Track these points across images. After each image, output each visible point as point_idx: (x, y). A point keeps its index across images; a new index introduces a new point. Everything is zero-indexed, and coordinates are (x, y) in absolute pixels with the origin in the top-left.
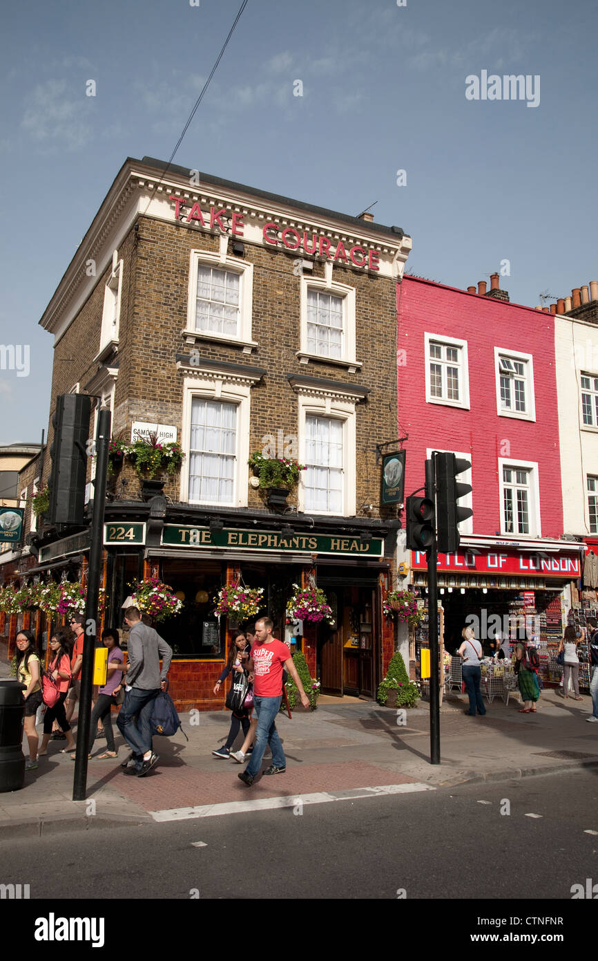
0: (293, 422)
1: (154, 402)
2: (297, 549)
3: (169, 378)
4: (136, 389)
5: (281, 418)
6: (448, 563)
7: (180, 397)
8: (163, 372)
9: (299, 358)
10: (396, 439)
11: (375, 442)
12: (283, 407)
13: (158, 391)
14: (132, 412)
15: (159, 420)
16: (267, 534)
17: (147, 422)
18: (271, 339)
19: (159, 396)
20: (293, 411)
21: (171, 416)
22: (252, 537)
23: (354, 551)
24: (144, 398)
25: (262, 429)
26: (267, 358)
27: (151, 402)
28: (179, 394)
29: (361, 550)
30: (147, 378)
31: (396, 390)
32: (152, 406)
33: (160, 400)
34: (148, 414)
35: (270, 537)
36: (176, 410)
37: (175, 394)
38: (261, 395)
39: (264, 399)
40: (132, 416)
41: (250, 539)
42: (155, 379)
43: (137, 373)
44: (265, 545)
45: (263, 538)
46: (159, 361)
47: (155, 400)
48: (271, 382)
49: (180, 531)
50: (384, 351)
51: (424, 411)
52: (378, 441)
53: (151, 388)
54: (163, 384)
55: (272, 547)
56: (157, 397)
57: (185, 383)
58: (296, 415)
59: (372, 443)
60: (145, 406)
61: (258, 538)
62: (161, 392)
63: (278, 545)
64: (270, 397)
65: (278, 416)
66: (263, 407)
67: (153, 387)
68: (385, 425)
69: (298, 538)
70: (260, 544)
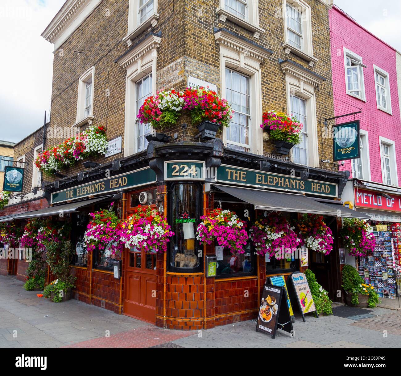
0: (284, 95)
1: (201, 63)
2: (294, 189)
3: (210, 45)
4: (189, 49)
5: (277, 91)
6: (371, 203)
7: (218, 62)
8: (206, 39)
9: (284, 49)
10: (334, 117)
11: (324, 117)
12: (278, 83)
13: (204, 55)
14: (187, 68)
15: (206, 78)
16: (278, 177)
17: (198, 78)
18: (269, 31)
19: (205, 59)
20: (283, 87)
21: (213, 77)
22: (270, 178)
23: (322, 193)
24: (195, 58)
25: (267, 97)
26: (267, 44)
27: (200, 62)
28: (217, 60)
29: (326, 192)
30: (196, 42)
31: (332, 83)
32: (200, 66)
33: (206, 62)
34: (198, 72)
35: (280, 178)
36: (216, 73)
37: (215, 59)
38: (266, 71)
39: (267, 75)
40: (187, 72)
41: (269, 180)
42: (201, 44)
43: (189, 36)
44: (277, 185)
45: (276, 179)
46: (203, 30)
47: (202, 61)
48: (271, 63)
49: (227, 170)
50: (325, 55)
51: (345, 100)
52: (325, 116)
53: (199, 51)
54: (207, 50)
55: (281, 187)
56: (203, 59)
57: (221, 52)
58: (285, 90)
59: (323, 118)
60: (196, 66)
61: (273, 179)
62: (206, 56)
63: (284, 185)
64: (271, 74)
65: (276, 89)
66: (267, 80)
67: (200, 50)
68: (328, 106)
69: (295, 181)
70: (274, 184)
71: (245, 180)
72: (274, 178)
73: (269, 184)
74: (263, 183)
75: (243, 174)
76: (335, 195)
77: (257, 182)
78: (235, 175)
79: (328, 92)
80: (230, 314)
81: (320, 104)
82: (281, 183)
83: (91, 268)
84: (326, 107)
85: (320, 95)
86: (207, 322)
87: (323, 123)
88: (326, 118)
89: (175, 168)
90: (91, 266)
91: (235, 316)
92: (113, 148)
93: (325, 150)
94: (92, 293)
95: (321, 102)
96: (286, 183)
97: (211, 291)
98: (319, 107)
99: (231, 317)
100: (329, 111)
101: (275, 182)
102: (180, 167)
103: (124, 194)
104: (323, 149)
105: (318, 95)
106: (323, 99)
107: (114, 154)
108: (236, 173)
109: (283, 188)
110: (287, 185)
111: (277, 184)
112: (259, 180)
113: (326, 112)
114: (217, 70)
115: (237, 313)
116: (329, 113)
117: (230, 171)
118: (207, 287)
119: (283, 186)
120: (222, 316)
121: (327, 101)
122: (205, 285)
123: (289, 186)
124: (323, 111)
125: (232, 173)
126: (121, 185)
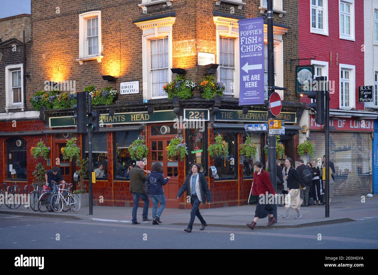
71: (232, 118)
72: (250, 114)
73: (247, 118)
74: (243, 118)
75: (231, 114)
76: (294, 121)
77: (239, 118)
78: (226, 115)
79: (294, 35)
80: (222, 202)
81: (287, 47)
82: (255, 117)
83: (113, 180)
84: (292, 49)
85: (287, 39)
86: (210, 205)
87: (289, 63)
88: (291, 58)
89: (191, 113)
90: (112, 178)
91: (225, 203)
92: (130, 89)
93: (289, 85)
94: (115, 198)
95: (288, 45)
96: (258, 117)
97: (213, 187)
98: (286, 50)
99: (223, 203)
100: (294, 51)
101: (250, 117)
102: (194, 113)
103: (146, 126)
104: (287, 84)
105: (286, 40)
106: (289, 42)
107: (131, 93)
108: (227, 114)
109: (256, 120)
110: (259, 118)
111: (252, 118)
112: (241, 117)
113: (291, 53)
114: (214, 43)
115: (226, 202)
116: (294, 53)
117: (223, 113)
118: (210, 185)
119: (256, 119)
120: (218, 202)
121: (293, 43)
122: (209, 184)
123: (260, 119)
124: (289, 52)
125: (224, 114)
126: (144, 119)
